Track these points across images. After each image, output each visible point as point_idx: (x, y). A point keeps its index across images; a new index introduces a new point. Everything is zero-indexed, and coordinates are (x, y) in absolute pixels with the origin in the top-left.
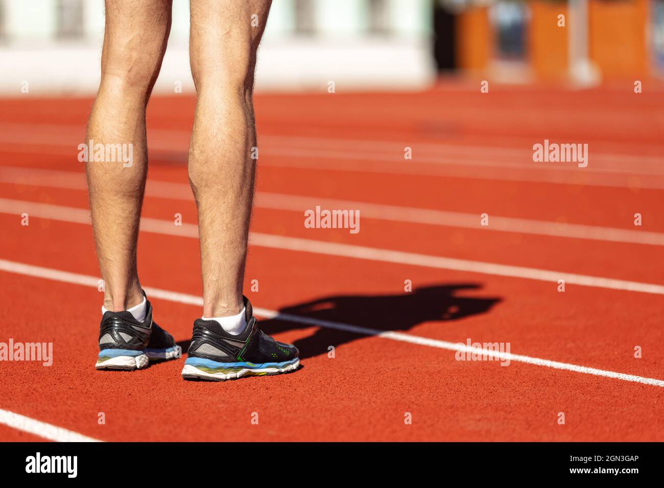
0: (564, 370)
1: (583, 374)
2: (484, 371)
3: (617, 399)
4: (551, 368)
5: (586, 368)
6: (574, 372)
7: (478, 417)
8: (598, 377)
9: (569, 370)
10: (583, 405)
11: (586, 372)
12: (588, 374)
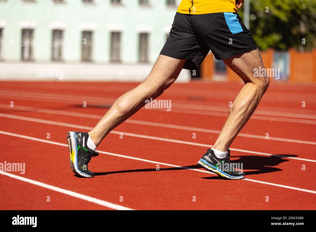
0: (257, 183)
1: (263, 184)
2: (229, 182)
3: (277, 192)
4: (252, 182)
5: (264, 182)
6: (260, 183)
7: (230, 196)
8: (269, 185)
9: (258, 183)
10: (265, 194)
11: (264, 183)
12: (265, 184)
